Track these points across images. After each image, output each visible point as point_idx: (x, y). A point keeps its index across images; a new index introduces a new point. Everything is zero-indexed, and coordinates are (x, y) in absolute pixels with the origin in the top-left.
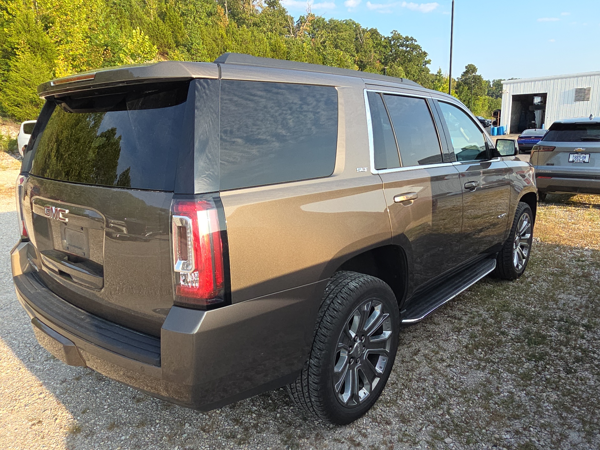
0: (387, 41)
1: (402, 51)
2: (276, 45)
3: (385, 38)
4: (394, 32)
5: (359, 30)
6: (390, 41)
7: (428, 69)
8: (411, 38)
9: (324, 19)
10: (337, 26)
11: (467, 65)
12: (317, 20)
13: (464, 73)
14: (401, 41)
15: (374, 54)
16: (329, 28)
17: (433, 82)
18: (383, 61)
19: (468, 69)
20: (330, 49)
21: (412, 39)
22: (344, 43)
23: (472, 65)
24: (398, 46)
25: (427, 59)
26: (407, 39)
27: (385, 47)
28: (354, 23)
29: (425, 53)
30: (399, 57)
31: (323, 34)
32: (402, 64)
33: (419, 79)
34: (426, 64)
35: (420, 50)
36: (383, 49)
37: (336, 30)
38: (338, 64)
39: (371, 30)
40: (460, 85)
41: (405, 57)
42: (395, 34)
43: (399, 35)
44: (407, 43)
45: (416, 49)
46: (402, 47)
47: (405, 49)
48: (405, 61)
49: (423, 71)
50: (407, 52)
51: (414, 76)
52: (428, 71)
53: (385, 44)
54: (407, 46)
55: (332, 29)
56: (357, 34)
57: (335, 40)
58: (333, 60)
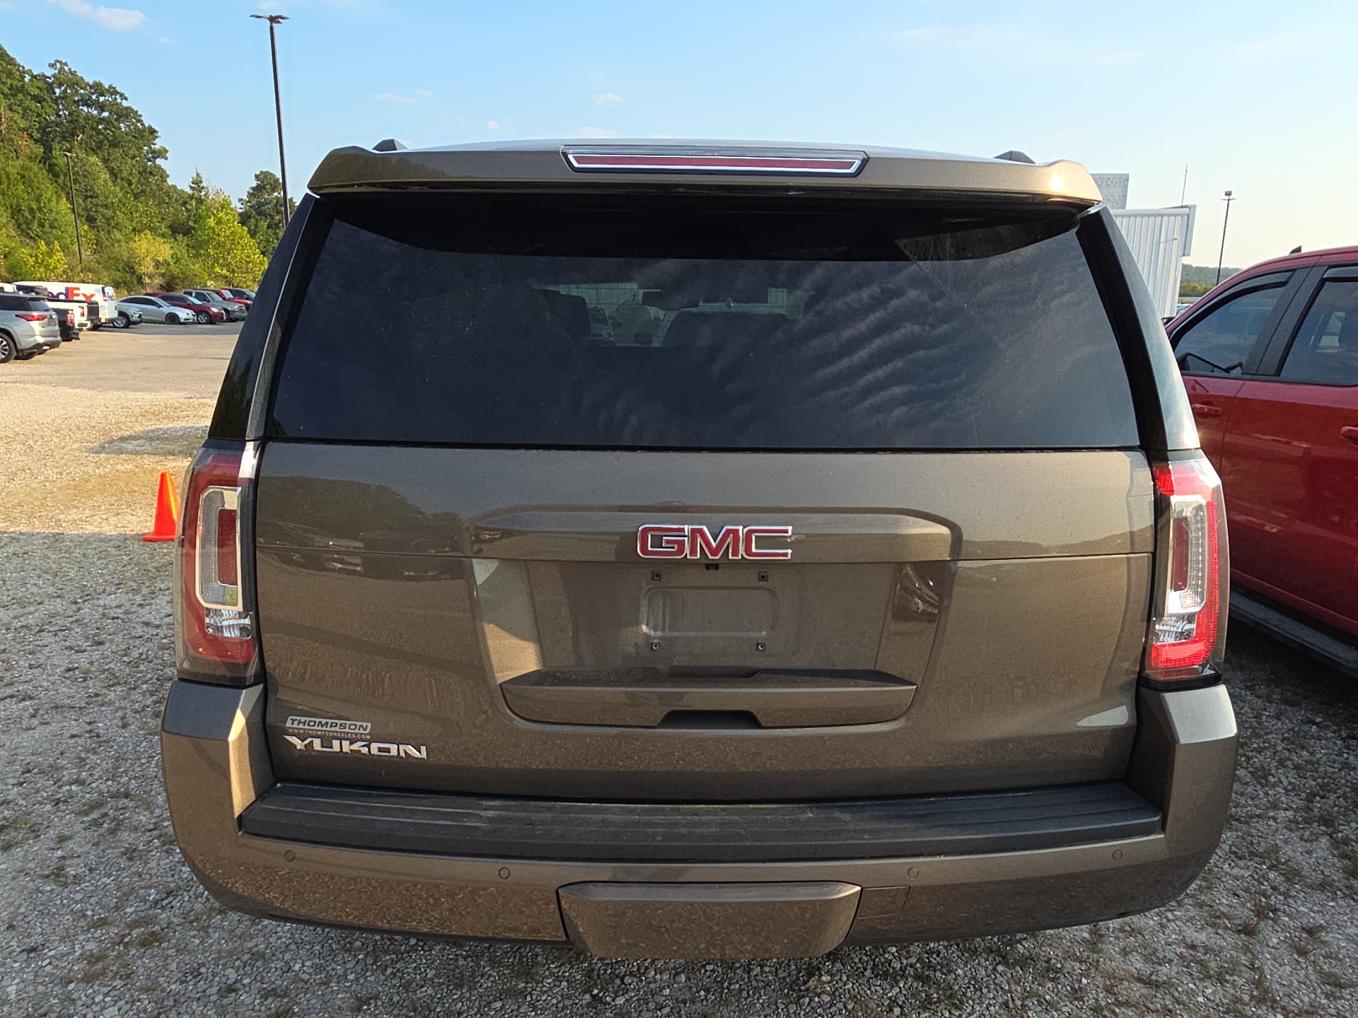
0: (41, 84)
1: (88, 117)
3: (34, 77)
4: (58, 65)
6: (50, 88)
7: (164, 171)
8: (110, 87)
11: (258, 173)
13: (252, 188)
14: (82, 91)
15: (9, 114)
17: (185, 203)
18: (37, 135)
19: (262, 182)
21: (112, 91)
23: (271, 174)
24: (75, 102)
25: (158, 144)
26: (98, 88)
27: (37, 99)
29: (153, 132)
30: (83, 133)
32: (93, 150)
33: (143, 191)
34: (155, 158)
35: (139, 121)
36: (34, 105)
40: (250, 217)
41: (99, 132)
42: (61, 70)
43: (73, 74)
44: (102, 99)
45: (127, 116)
46: (88, 106)
47: (95, 112)
48: (101, 142)
49: (151, 173)
50: (102, 120)
51: (130, 184)
52: (164, 176)
53: (37, 92)
54: (102, 108)
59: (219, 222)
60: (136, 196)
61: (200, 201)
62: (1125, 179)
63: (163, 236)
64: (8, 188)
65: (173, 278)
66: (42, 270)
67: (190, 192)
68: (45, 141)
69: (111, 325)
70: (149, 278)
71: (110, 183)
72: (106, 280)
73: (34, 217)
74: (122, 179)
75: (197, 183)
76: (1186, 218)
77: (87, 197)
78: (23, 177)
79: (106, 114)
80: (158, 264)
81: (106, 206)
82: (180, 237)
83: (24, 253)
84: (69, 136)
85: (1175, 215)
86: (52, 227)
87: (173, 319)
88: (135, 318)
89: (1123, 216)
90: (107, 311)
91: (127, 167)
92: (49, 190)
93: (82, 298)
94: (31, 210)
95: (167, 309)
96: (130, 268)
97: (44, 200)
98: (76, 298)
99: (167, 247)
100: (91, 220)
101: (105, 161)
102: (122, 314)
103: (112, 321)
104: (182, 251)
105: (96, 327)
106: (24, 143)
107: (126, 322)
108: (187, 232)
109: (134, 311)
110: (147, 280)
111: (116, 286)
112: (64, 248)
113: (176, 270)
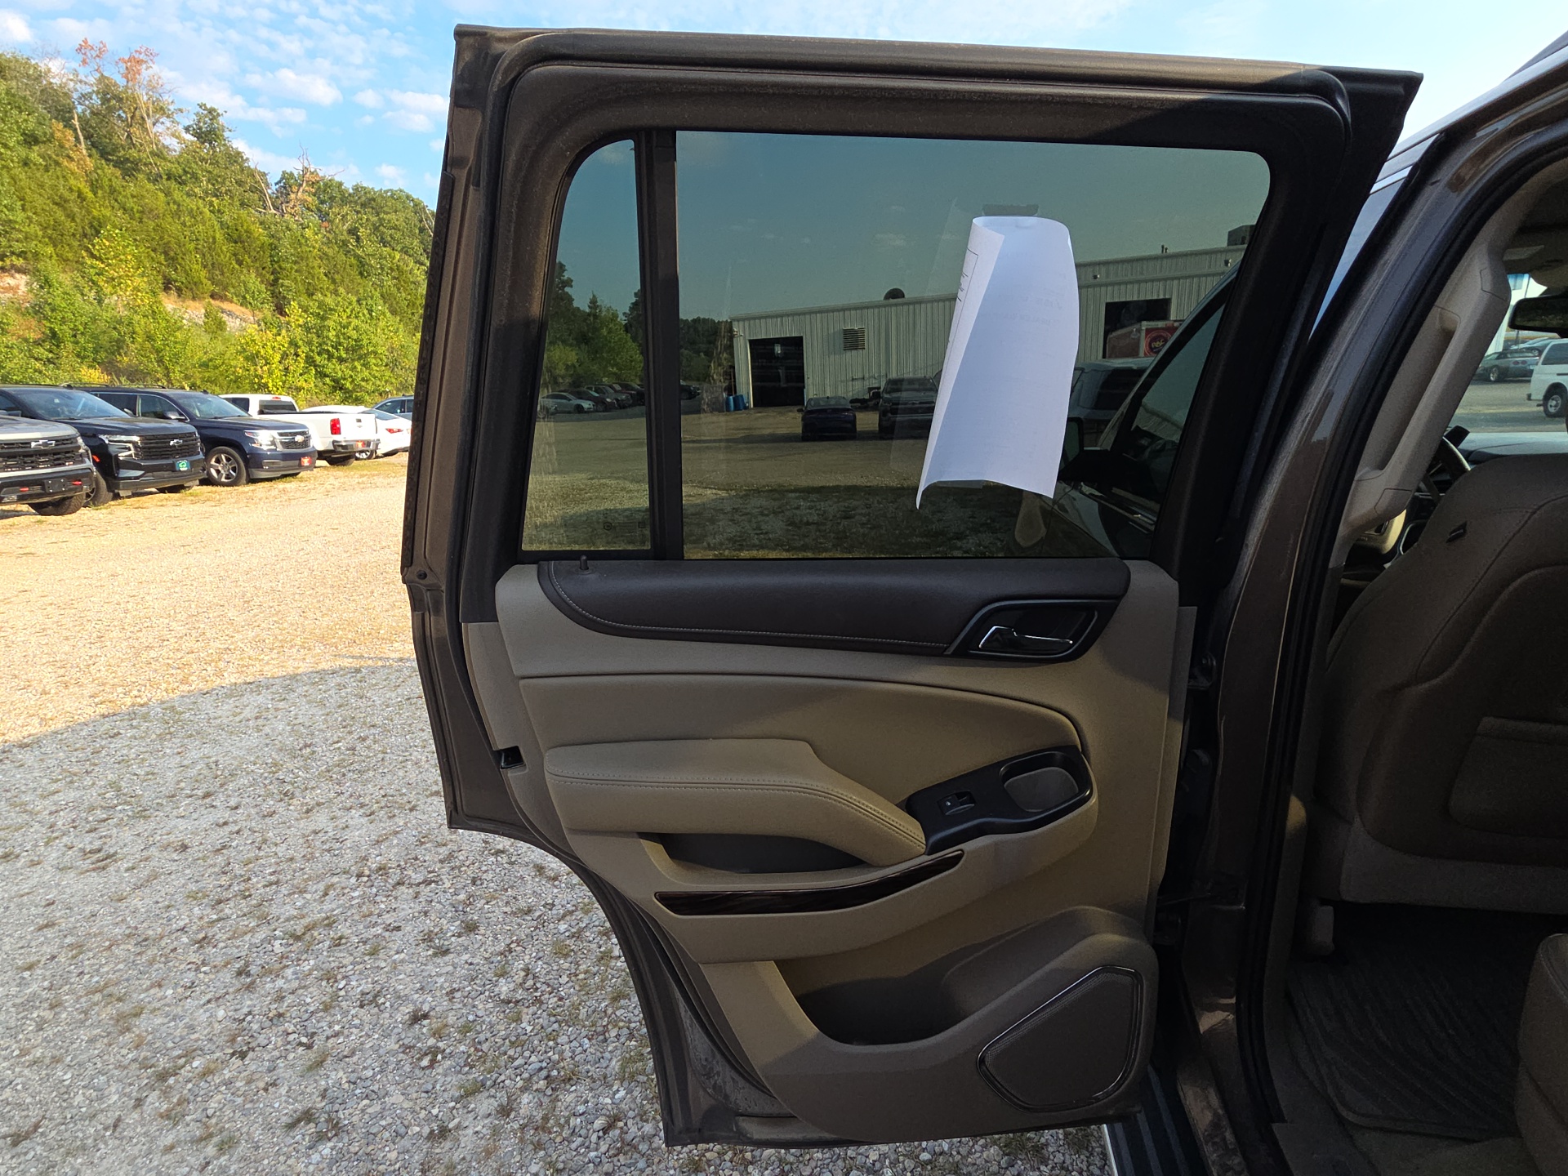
2: (240, 228)
5: (425, 213)
7: (570, 296)
9: (341, 184)
10: (374, 200)
12: (326, 185)
16: (356, 202)
17: (586, 319)
20: (370, 246)
22: (398, 235)
28: (408, 197)
31: (347, 214)
33: (557, 313)
34: (564, 287)
37: (373, 208)
38: (394, 278)
40: (632, 327)
49: (562, 299)
52: (570, 300)
55: (363, 205)
56: (421, 221)
57: (376, 229)
58: (382, 269)
59: (610, 332)
61: (596, 316)
63: (571, 345)
65: (579, 377)
67: (588, 310)
70: (562, 378)
75: (593, 303)
80: (567, 367)
82: (583, 345)
87: (578, 409)
95: (574, 401)
99: (574, 353)
104: (585, 356)
108: (587, 341)
113: (580, 371)
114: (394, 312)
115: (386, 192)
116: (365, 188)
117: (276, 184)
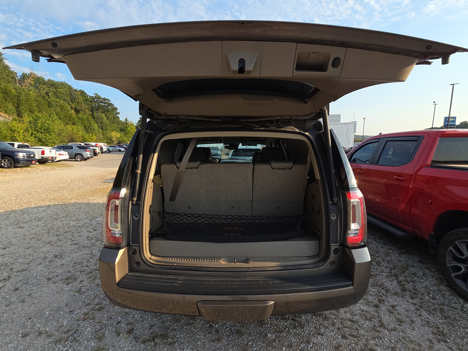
0: (92, 98)
1: (102, 105)
2: (7, 90)
3: (90, 97)
4: (96, 94)
5: (72, 89)
6: (94, 99)
7: (119, 117)
8: (107, 99)
9: (43, 78)
10: (55, 84)
12: (38, 78)
14: (101, 100)
15: (84, 105)
16: (48, 84)
17: (123, 124)
18: (90, 110)
20: (52, 98)
21: (108, 100)
22: (62, 95)
24: (99, 102)
25: (118, 111)
26: (104, 99)
27: (91, 102)
28: (67, 84)
29: (116, 108)
30: (101, 109)
31: (45, 88)
32: (103, 113)
33: (114, 122)
34: (117, 114)
35: (114, 106)
36: (90, 103)
37: (54, 87)
38: (61, 108)
39: (80, 91)
41: (104, 109)
42: (96, 95)
43: (99, 96)
44: (105, 101)
45: (111, 105)
46: (102, 103)
47: (104, 104)
48: (105, 111)
49: (116, 118)
50: (105, 106)
51: (111, 120)
52: (119, 118)
53: (91, 100)
54: (105, 103)
55: (51, 85)
56: (71, 92)
57: (55, 93)
58: (56, 105)
59: (131, 128)
60: (112, 123)
61: (127, 124)
62: (340, 116)
63: (118, 132)
64: (84, 122)
65: (120, 141)
66: (90, 140)
67: (124, 121)
68: (92, 111)
69: (106, 152)
70: (115, 141)
71: (107, 120)
72: (105, 142)
73: (89, 128)
74: (109, 119)
75: (126, 120)
76: (354, 124)
77: (101, 123)
78: (87, 119)
79: (106, 105)
80: (117, 138)
81: (105, 125)
82: (122, 132)
83: (86, 136)
84: (98, 110)
85: (352, 124)
86: (93, 130)
87: (120, 151)
88: (111, 150)
89: (340, 124)
90: (105, 149)
91: (111, 116)
92: (93, 122)
93: (99, 146)
94: (89, 126)
95: (119, 148)
96: (110, 139)
97: (91, 124)
98: (98, 146)
99: (119, 134)
100: (102, 128)
101: (106, 115)
102: (108, 150)
103: (106, 151)
104: (122, 135)
105: (102, 153)
106: (87, 111)
107: (109, 151)
108: (124, 131)
109: (111, 149)
110: (114, 142)
111: (107, 143)
112: (96, 135)
113: (121, 139)
114: (59, 119)
115: (59, 82)
116: (52, 81)
117: (20, 76)
